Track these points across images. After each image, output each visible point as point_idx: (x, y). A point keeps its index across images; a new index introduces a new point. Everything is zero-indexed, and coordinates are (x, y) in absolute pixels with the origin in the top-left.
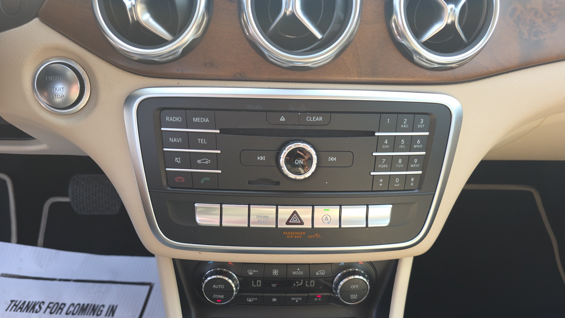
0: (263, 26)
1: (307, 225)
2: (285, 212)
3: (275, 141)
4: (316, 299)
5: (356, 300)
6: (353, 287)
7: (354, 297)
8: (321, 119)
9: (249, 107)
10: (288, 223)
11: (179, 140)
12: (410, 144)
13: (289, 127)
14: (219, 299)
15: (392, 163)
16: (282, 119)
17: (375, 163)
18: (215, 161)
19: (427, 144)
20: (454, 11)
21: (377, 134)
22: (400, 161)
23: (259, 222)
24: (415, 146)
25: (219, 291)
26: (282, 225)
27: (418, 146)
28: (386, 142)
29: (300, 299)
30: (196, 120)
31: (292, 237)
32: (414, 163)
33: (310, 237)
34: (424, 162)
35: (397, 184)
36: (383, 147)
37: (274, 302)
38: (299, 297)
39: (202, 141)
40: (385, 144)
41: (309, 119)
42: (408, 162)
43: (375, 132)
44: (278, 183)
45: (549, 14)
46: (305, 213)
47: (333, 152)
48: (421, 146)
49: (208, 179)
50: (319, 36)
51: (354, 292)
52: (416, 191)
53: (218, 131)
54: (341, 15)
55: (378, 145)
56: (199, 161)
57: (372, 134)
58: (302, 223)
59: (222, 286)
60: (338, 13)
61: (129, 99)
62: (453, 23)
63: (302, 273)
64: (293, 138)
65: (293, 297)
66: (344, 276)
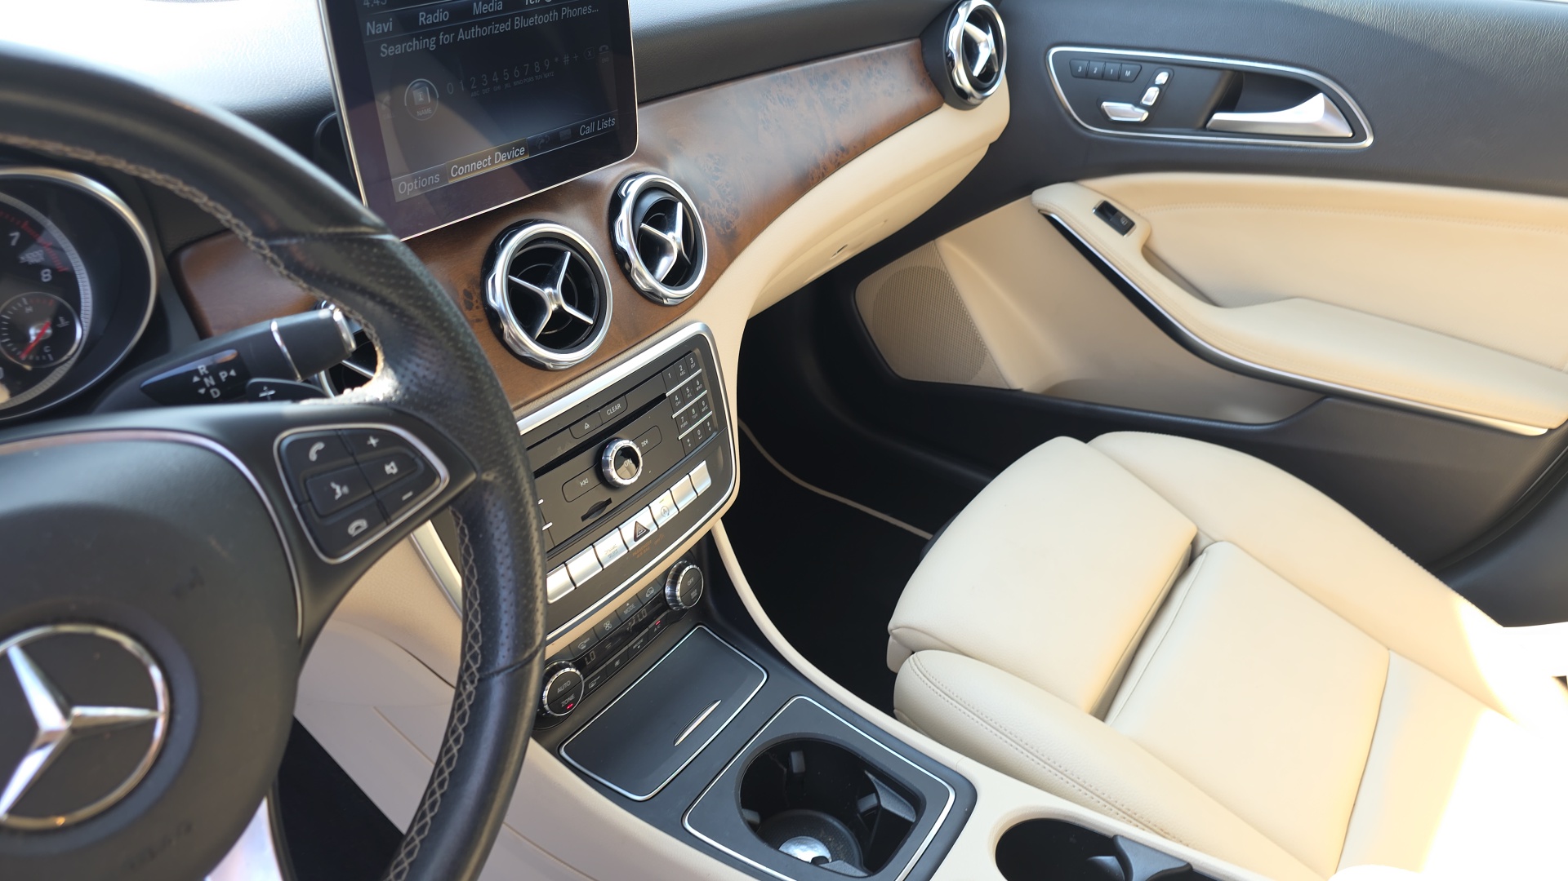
1: (653, 529)
2: (628, 529)
4: (655, 629)
5: (696, 598)
8: (619, 406)
10: (636, 539)
12: (693, 388)
13: (598, 432)
15: (689, 418)
16: (587, 426)
17: (678, 426)
19: (703, 382)
21: (667, 395)
22: (693, 411)
23: (611, 556)
24: (697, 389)
26: (633, 545)
27: (699, 387)
28: (677, 398)
29: (641, 641)
31: (641, 554)
32: (703, 407)
33: (655, 543)
35: (700, 436)
36: (677, 404)
37: (618, 666)
38: (638, 640)
40: (677, 401)
41: (610, 411)
42: (699, 409)
44: (609, 501)
46: (643, 518)
47: (644, 436)
48: (701, 386)
50: (591, 321)
51: (693, 587)
52: (715, 434)
54: (599, 291)
55: (673, 405)
57: (663, 396)
58: (648, 531)
63: (633, 606)
64: (610, 442)
65: (635, 644)
66: (675, 578)
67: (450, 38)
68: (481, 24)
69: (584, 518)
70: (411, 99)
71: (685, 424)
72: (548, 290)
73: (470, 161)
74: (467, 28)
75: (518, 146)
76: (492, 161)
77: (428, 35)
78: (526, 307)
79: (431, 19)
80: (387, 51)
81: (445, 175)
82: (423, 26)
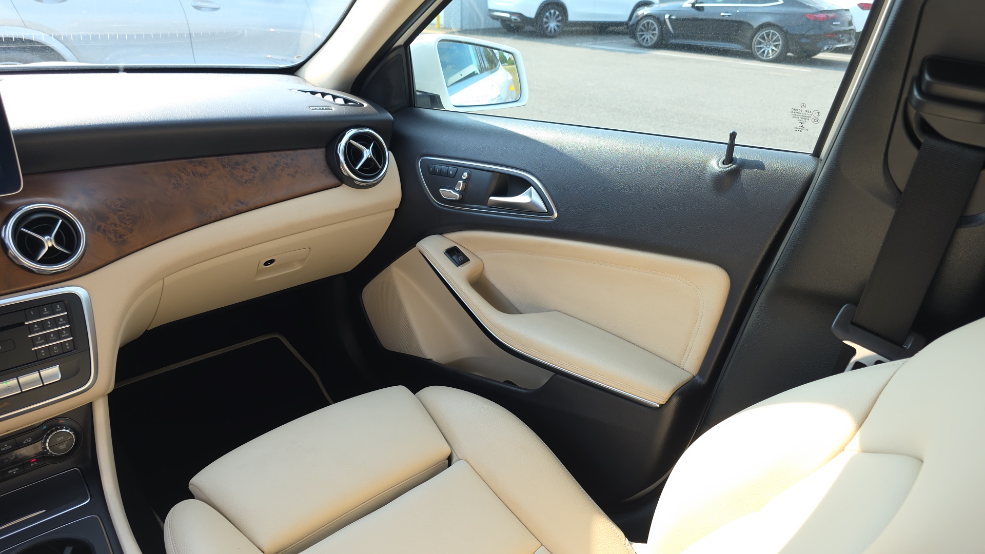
4: (32, 464)
5: (65, 450)
6: (59, 439)
7: (63, 447)
12: (55, 322)
15: (46, 339)
17: (34, 342)
19: (68, 319)
20: (51, 240)
21: (26, 323)
22: (52, 335)
24: (60, 323)
27: (62, 323)
28: (36, 326)
29: (17, 469)
32: (63, 334)
34: (71, 332)
35: (56, 350)
36: (35, 330)
38: (15, 467)
40: (36, 328)
42: (59, 335)
43: (24, 323)
45: (125, 224)
48: (64, 322)
51: (62, 443)
52: (74, 351)
55: (31, 329)
57: (23, 323)
62: (53, 245)
63: (10, 447)
65: (10, 470)
66: (48, 435)
71: (41, 342)
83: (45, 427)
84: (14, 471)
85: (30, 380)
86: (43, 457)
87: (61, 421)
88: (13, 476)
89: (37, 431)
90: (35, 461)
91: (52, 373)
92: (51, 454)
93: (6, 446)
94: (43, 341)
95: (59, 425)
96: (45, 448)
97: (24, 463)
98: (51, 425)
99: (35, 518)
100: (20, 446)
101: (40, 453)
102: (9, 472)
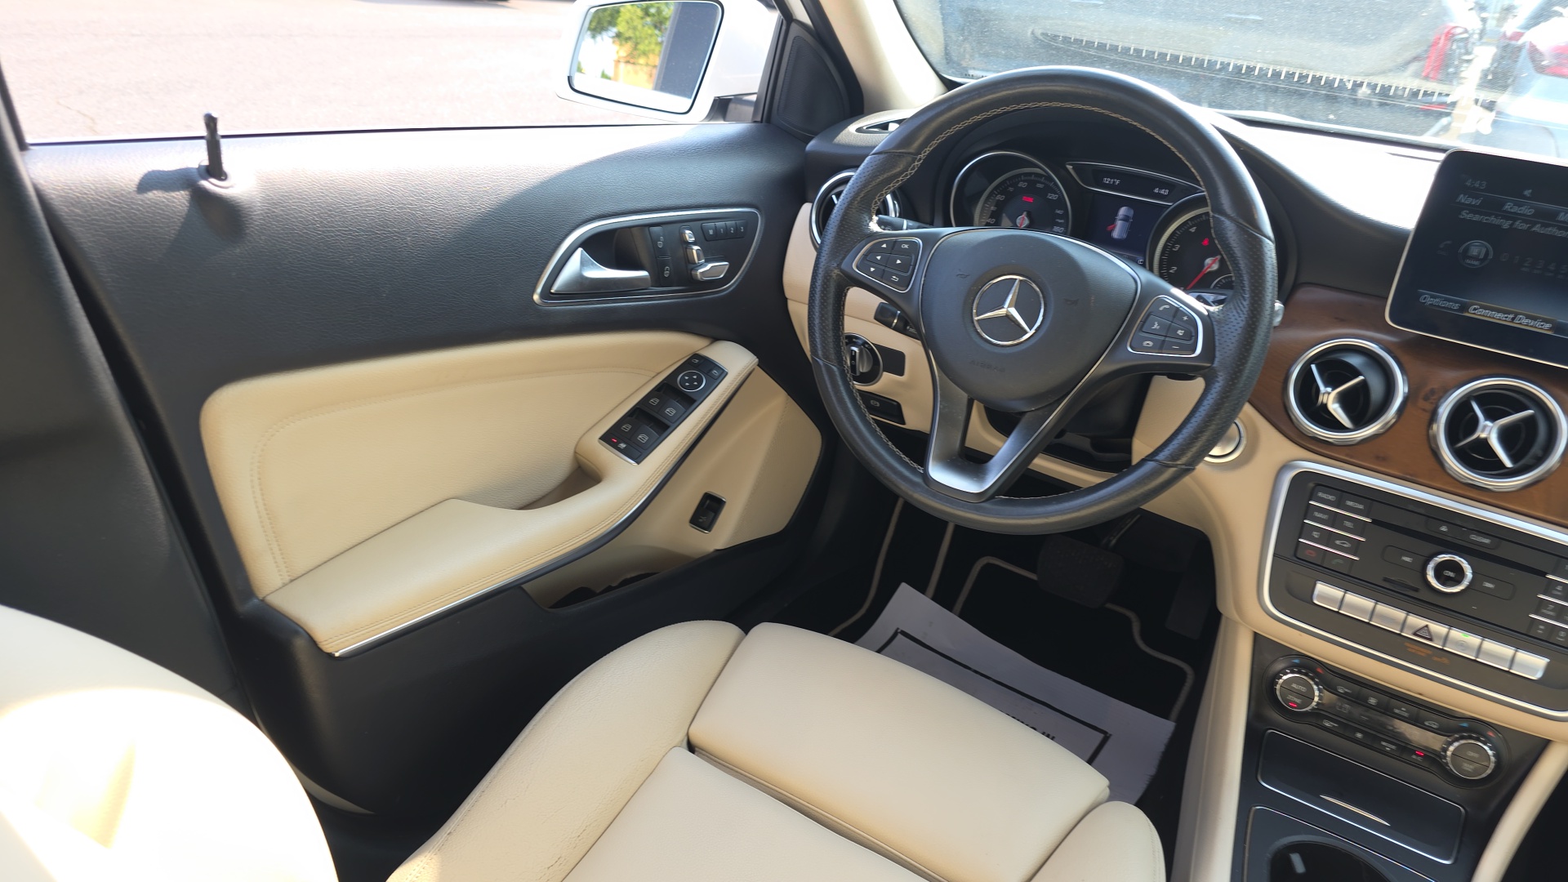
0: (1452, 439)
1: (1437, 644)
2: (1416, 621)
3: (1430, 547)
4: (1414, 757)
5: (1469, 774)
6: (1471, 754)
7: (1468, 767)
8: (1487, 541)
9: (1411, 507)
10: (1415, 634)
11: (1325, 517)
13: (1449, 539)
14: (1295, 703)
15: (1560, 613)
16: (1444, 529)
17: (1540, 607)
18: (1355, 547)
21: (1549, 576)
23: (1382, 622)
25: (1299, 694)
26: (1407, 634)
28: (1559, 588)
29: (1394, 747)
30: (1350, 503)
31: (1415, 651)
33: (1435, 659)
35: (1561, 637)
36: (1555, 592)
37: (1357, 738)
38: (1393, 744)
39: (1348, 524)
40: (1557, 590)
41: (1474, 537)
43: (1548, 574)
44: (1416, 590)
46: (1438, 629)
47: (1491, 579)
49: (1340, 561)
50: (1508, 463)
51: (1471, 761)
53: (1369, 520)
54: (1540, 453)
55: (1549, 588)
56: (1338, 542)
57: (1543, 574)
58: (1430, 640)
59: (1303, 689)
60: (1536, 449)
61: (1285, 467)
63: (1406, 714)
64: (1450, 550)
65: (1385, 741)
66: (1462, 738)
67: (1525, 226)
68: (1560, 228)
69: (1386, 580)
70: (1467, 250)
71: (1549, 612)
72: (1489, 423)
73: (1492, 309)
74: (1545, 225)
75: (1546, 321)
76: (1513, 319)
77: (1507, 218)
78: (1462, 422)
79: (1516, 209)
80: (1465, 215)
81: (1464, 307)
82: (1506, 211)
83: (1465, 725)
84: (1389, 747)
85: (1497, 652)
86: (1434, 759)
87: (1491, 734)
88: (1383, 752)
89: (1452, 723)
90: (1421, 756)
91: (1532, 665)
92: (1447, 764)
93: (1403, 710)
94: (1551, 613)
95: (1484, 737)
96: (1445, 750)
97: (1405, 748)
98: (1475, 728)
99: (1368, 821)
100: (1416, 721)
101: (1434, 752)
102: (1384, 743)
